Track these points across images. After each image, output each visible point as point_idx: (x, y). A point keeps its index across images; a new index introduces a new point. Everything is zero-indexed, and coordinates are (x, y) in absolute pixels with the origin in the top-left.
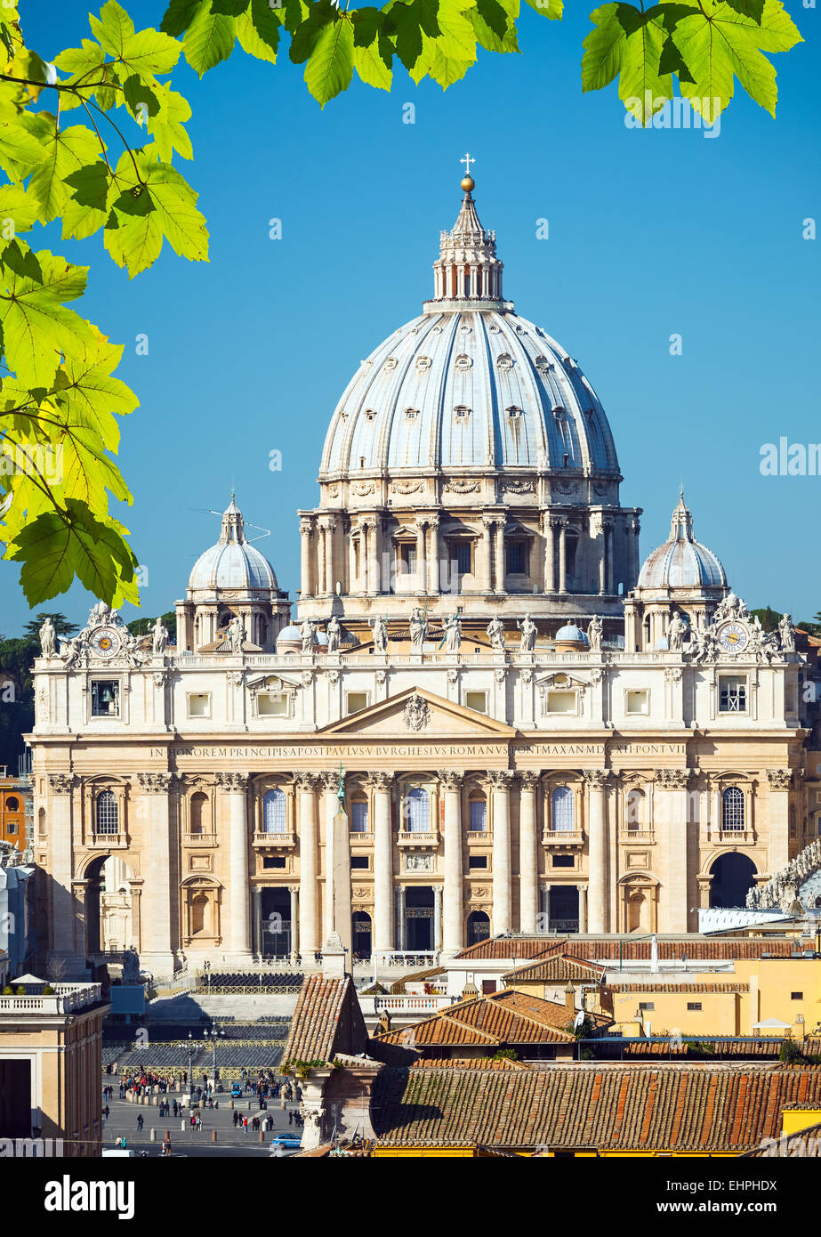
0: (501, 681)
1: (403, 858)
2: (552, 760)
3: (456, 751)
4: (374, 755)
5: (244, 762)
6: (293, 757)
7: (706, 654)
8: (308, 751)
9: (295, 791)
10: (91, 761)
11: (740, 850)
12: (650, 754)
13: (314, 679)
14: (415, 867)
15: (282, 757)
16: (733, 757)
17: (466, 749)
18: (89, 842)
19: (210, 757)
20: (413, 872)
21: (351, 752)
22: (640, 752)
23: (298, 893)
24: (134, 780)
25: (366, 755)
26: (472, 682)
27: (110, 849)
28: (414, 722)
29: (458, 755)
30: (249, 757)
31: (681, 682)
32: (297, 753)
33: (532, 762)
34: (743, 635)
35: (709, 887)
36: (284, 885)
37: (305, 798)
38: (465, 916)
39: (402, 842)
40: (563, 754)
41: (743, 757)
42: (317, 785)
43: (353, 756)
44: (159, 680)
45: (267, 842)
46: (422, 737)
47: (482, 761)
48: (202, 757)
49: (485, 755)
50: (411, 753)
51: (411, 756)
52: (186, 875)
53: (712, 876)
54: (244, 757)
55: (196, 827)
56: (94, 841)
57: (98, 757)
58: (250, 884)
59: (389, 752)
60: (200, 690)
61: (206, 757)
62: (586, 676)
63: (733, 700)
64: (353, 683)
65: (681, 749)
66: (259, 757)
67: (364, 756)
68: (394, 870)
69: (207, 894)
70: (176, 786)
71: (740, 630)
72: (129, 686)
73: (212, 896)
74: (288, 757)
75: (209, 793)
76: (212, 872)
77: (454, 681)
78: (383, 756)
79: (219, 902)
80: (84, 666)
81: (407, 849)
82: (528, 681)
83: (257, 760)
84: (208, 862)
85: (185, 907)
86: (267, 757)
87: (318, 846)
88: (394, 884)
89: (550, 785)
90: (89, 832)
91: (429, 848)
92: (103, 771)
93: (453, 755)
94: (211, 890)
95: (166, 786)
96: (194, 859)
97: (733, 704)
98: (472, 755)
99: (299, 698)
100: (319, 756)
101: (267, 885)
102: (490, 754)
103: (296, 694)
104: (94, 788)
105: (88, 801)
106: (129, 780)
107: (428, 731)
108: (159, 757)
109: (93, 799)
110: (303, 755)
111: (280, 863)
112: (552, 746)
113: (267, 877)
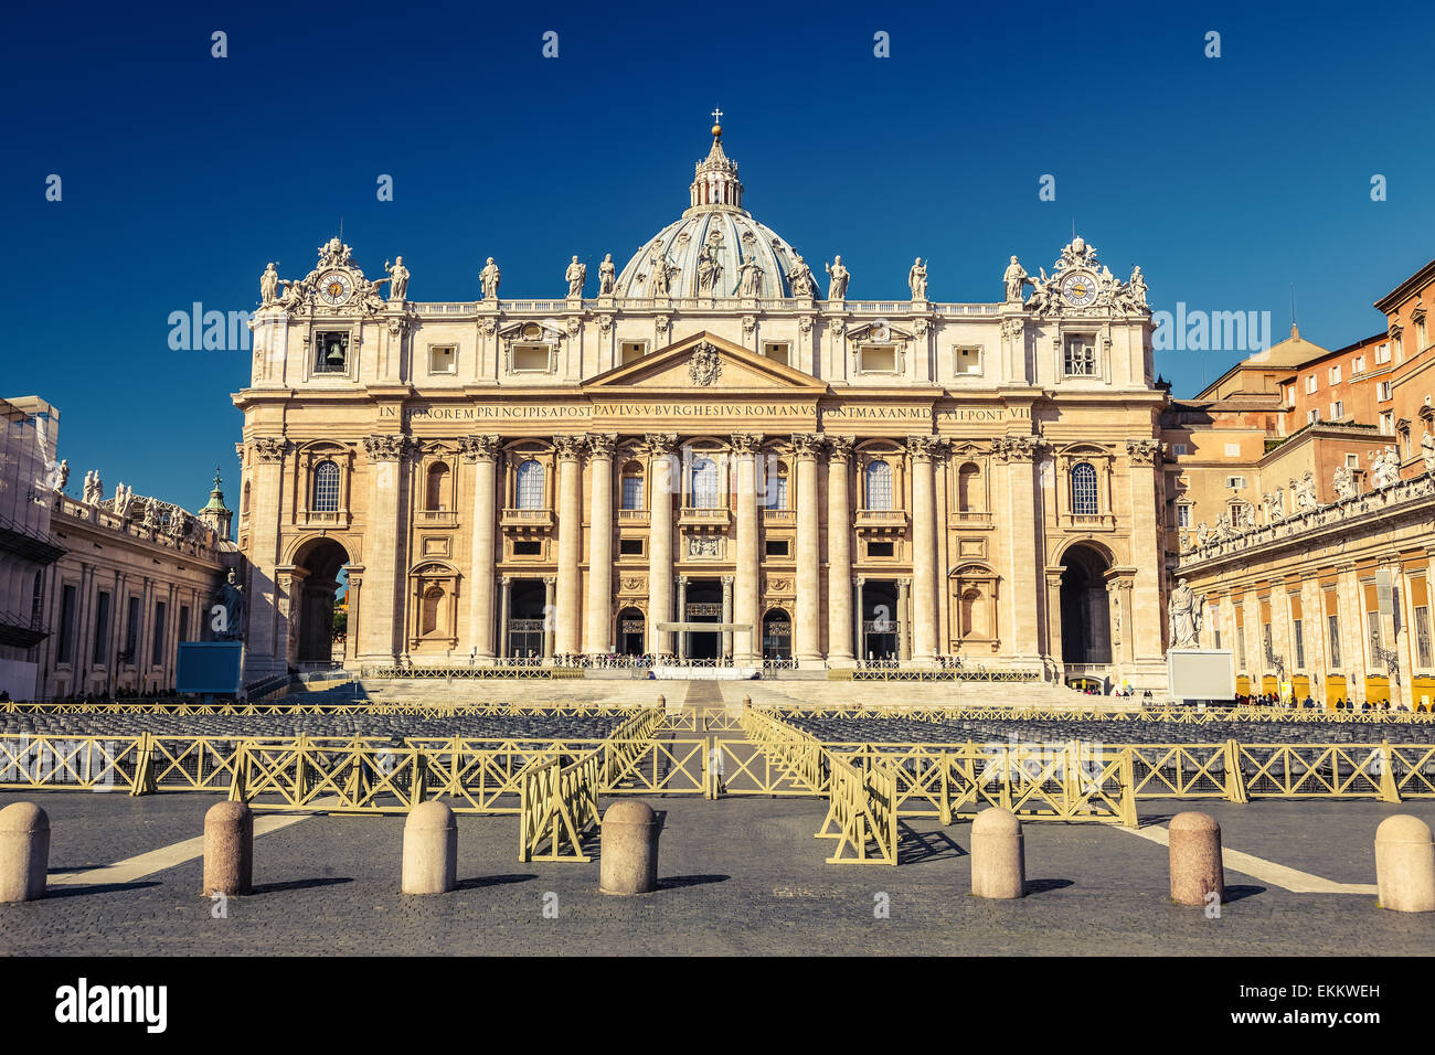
0: (807, 330)
1: (684, 541)
2: (869, 424)
3: (753, 411)
4: (652, 415)
5: (494, 424)
6: (553, 417)
7: (1049, 307)
8: (572, 411)
9: (555, 461)
10: (309, 423)
11: (1097, 537)
12: (985, 421)
13: (582, 327)
14: (700, 553)
15: (540, 418)
16: (1085, 426)
17: (766, 410)
18: (301, 521)
19: (454, 419)
20: (698, 557)
21: (625, 410)
22: (974, 419)
23: (554, 585)
24: (360, 447)
25: (643, 415)
26: (772, 331)
27: (325, 530)
28: (702, 376)
29: (755, 416)
30: (500, 418)
31: (1022, 336)
32: (559, 414)
33: (844, 425)
34: (1091, 287)
35: (1060, 582)
36: (538, 575)
37: (567, 468)
38: (761, 615)
39: (684, 520)
40: (882, 418)
41: (1096, 426)
42: (582, 451)
43: (627, 416)
44: (395, 327)
45: (518, 521)
46: (713, 392)
47: (785, 423)
48: (443, 419)
49: (788, 416)
50: (698, 412)
51: (698, 416)
52: (417, 560)
53: (1064, 568)
54: (494, 418)
55: (433, 504)
56: (307, 520)
57: (320, 419)
58: (497, 573)
59: (671, 411)
60: (445, 341)
61: (448, 419)
62: (909, 328)
63: (1079, 364)
64: (629, 330)
65: (1025, 414)
66: (512, 418)
67: (641, 416)
68: (674, 557)
69: (442, 585)
70: (409, 451)
71: (1087, 282)
72: (361, 337)
73: (449, 587)
74: (548, 418)
75: (450, 463)
76: (450, 558)
77: (751, 330)
78: (663, 416)
79: (456, 595)
80: (308, 312)
81: (690, 530)
82: (839, 333)
83: (510, 422)
84: (445, 547)
85: (414, 600)
86: (522, 418)
87: (581, 527)
88: (674, 572)
89: (863, 454)
90: (302, 508)
91: (718, 530)
92: (322, 436)
93: (749, 416)
94: (446, 579)
95: (397, 451)
96: (429, 542)
97: (1078, 368)
98: (773, 416)
99: (563, 350)
100: (585, 417)
101: (517, 575)
102: (794, 415)
103: (560, 345)
104: (311, 456)
105: (303, 471)
106: (354, 448)
107: (719, 386)
108: (391, 417)
109: (309, 469)
110: (565, 416)
111: (534, 549)
112: (868, 409)
113: (517, 564)
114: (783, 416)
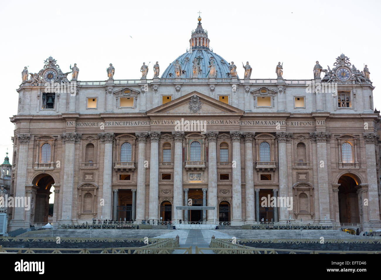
0: (235, 90)
1: (187, 174)
2: (261, 128)
3: (214, 122)
4: (174, 124)
5: (112, 128)
6: (136, 125)
7: (331, 81)
9: (136, 143)
10: (40, 128)
11: (352, 172)
12: (307, 126)
14: (194, 179)
15: (130, 126)
16: (347, 128)
17: (219, 122)
18: (36, 167)
19: (96, 127)
20: (192, 181)
21: (163, 122)
22: (302, 125)
23: (136, 192)
24: (59, 138)
26: (221, 91)
27: (45, 170)
28: (194, 109)
29: (215, 124)
30: (114, 126)
32: (137, 124)
33: (251, 128)
34: (348, 73)
35: (338, 190)
36: (129, 188)
37: (141, 145)
38: (218, 204)
39: (187, 166)
40: (266, 125)
41: (351, 128)
42: (147, 139)
43: (165, 124)
45: (121, 166)
46: (198, 115)
47: (227, 127)
48: (92, 127)
49: (229, 124)
52: (81, 183)
53: (340, 185)
54: (112, 126)
56: (38, 166)
57: (44, 127)
58: (113, 187)
60: (93, 96)
61: (94, 126)
63: (344, 103)
64: (165, 91)
65: (323, 123)
66: (119, 126)
67: (170, 125)
68: (183, 180)
69: (91, 192)
70: (78, 139)
72: (60, 95)
73: (93, 193)
74: (133, 125)
75: (94, 144)
76: (94, 182)
77: (213, 91)
79: (97, 196)
81: (189, 170)
82: (248, 92)
83: (118, 127)
84: (92, 177)
85: (80, 198)
86: (123, 126)
87: (146, 169)
88: (184, 186)
90: (36, 162)
91: (201, 169)
92: (44, 133)
93: (213, 124)
94: (93, 190)
95: (73, 139)
97: (344, 105)
98: (222, 124)
99: (139, 99)
100: (147, 126)
101: (120, 188)
102: (231, 124)
103: (138, 97)
105: (37, 148)
106: (57, 138)
107: (201, 113)
108: (71, 126)
110: (140, 125)
111: (128, 178)
112: (260, 121)
113: (121, 184)
114: (226, 124)
